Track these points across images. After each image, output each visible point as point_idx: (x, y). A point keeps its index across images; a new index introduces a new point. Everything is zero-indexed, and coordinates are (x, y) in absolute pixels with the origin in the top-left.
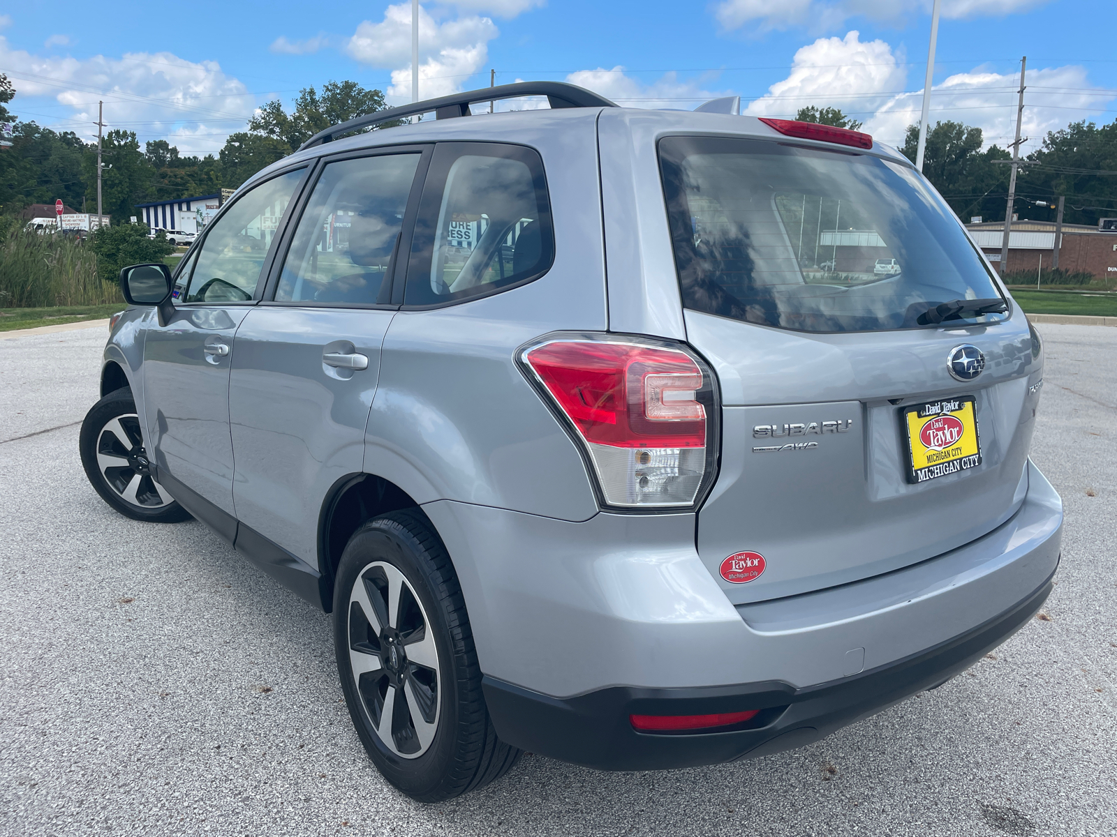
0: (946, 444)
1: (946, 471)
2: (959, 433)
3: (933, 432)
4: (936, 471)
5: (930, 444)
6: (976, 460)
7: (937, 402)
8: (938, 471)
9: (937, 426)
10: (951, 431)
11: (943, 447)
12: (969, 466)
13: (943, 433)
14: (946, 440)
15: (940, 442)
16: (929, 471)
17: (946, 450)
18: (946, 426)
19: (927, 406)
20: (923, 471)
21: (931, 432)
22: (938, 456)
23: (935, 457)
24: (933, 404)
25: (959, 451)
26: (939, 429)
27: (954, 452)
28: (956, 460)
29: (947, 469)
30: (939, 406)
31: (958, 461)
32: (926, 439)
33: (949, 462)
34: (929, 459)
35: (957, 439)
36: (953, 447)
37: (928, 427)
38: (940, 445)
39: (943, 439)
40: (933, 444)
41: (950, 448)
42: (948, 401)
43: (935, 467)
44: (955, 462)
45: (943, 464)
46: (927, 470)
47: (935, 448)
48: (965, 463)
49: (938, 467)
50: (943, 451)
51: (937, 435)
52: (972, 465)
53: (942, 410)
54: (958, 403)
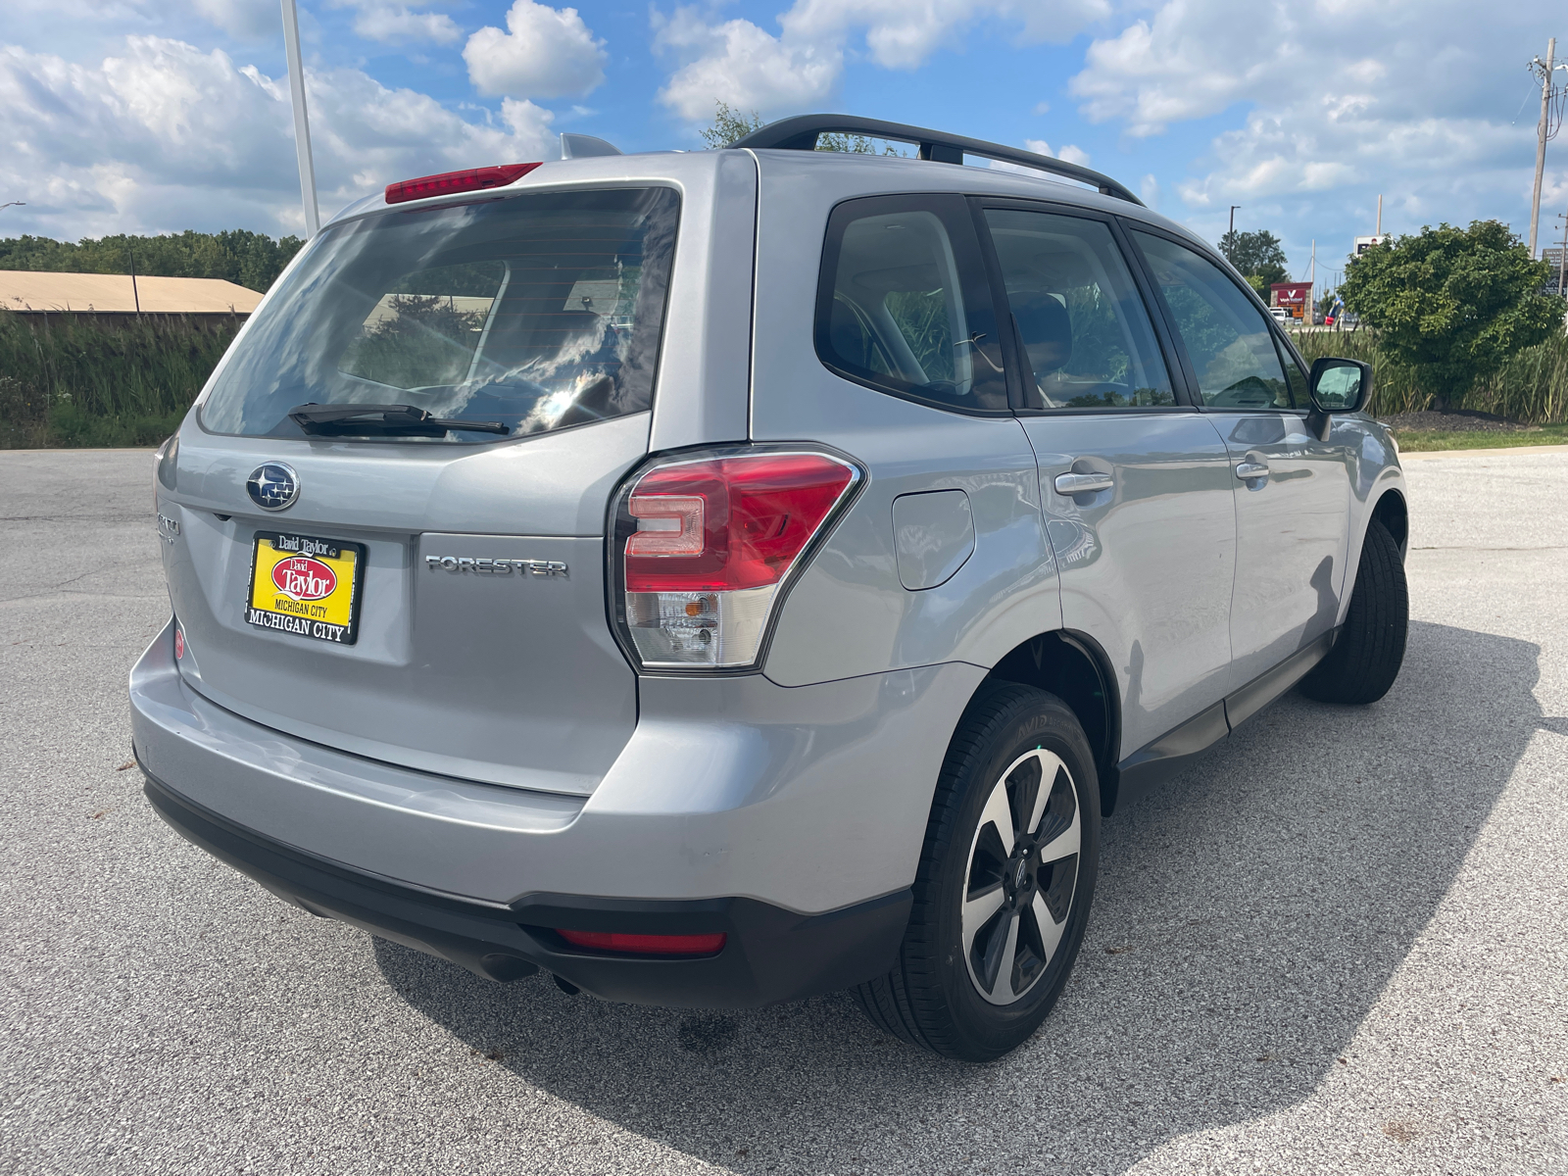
0: (305, 595)
1: (288, 627)
2: (328, 588)
3: (292, 574)
4: (274, 620)
5: (284, 587)
6: (339, 634)
7: (296, 536)
8: (277, 621)
9: (298, 567)
10: (317, 581)
11: (301, 597)
12: (323, 636)
13: (306, 581)
14: (307, 589)
15: (298, 590)
16: (265, 616)
17: (304, 602)
18: (311, 573)
19: (281, 537)
20: (258, 612)
21: (289, 572)
22: (292, 605)
23: (287, 606)
24: (289, 537)
25: (322, 612)
26: (299, 573)
27: (314, 611)
28: (306, 620)
29: (291, 625)
30: (297, 542)
31: (309, 622)
32: (279, 578)
33: (295, 618)
34: (278, 603)
35: (323, 595)
36: (316, 603)
37: (286, 566)
38: (297, 593)
39: (304, 588)
40: (287, 588)
41: (311, 603)
42: (312, 540)
43: (274, 615)
44: (304, 621)
45: (286, 616)
46: (263, 613)
47: (288, 594)
48: (318, 630)
49: (278, 616)
50: (301, 602)
51: (296, 579)
52: (330, 638)
53: (301, 548)
54: (327, 546)
